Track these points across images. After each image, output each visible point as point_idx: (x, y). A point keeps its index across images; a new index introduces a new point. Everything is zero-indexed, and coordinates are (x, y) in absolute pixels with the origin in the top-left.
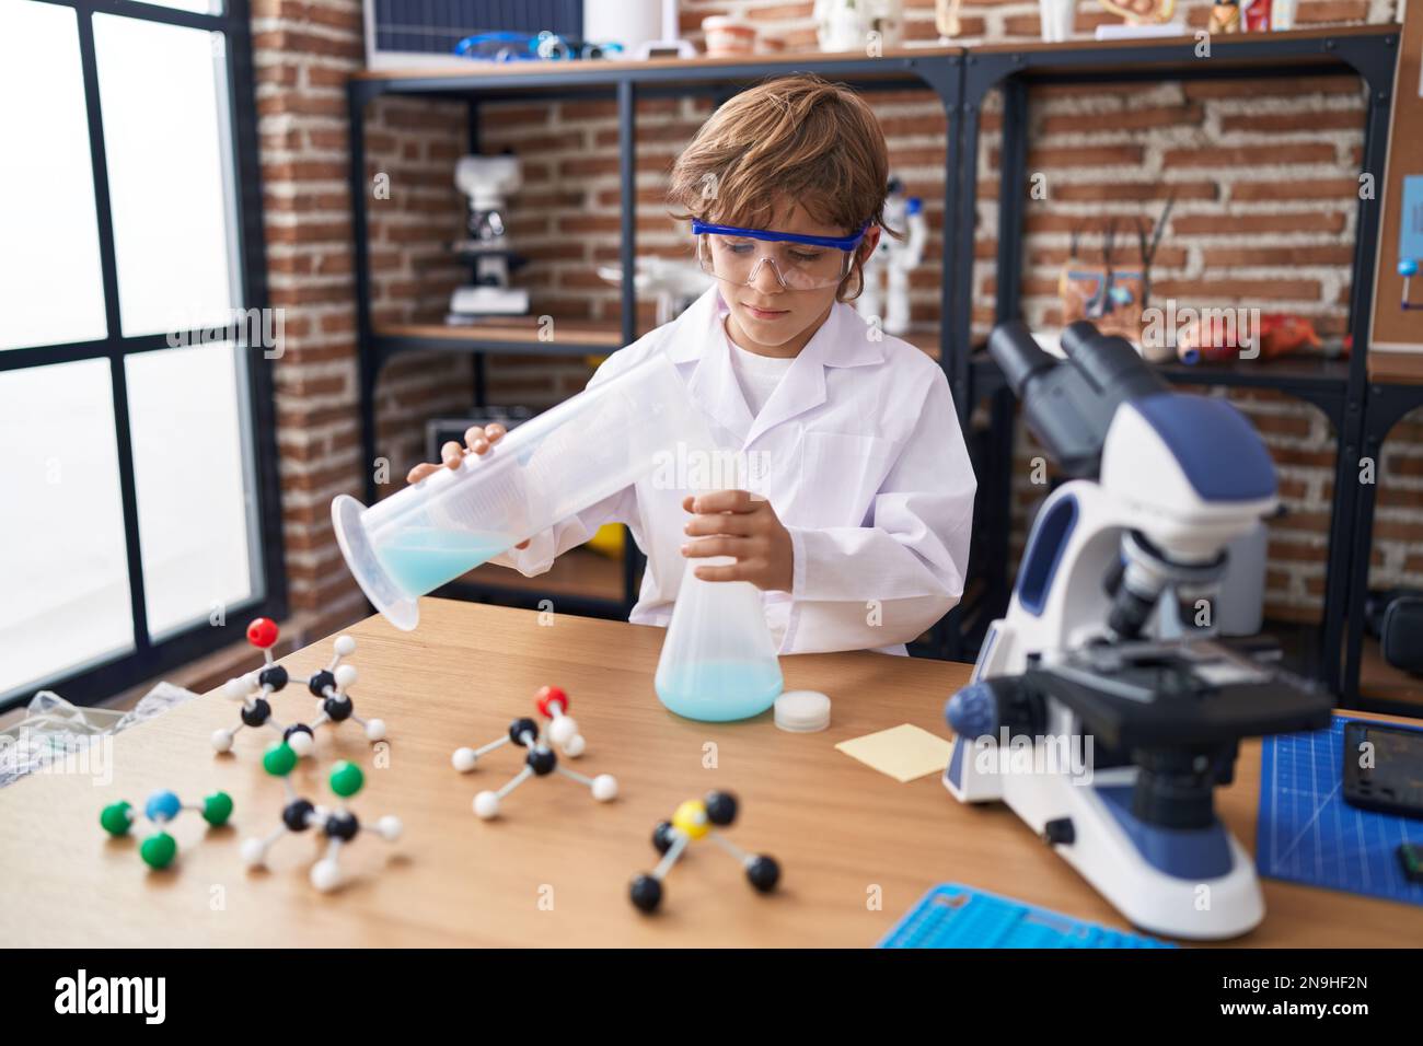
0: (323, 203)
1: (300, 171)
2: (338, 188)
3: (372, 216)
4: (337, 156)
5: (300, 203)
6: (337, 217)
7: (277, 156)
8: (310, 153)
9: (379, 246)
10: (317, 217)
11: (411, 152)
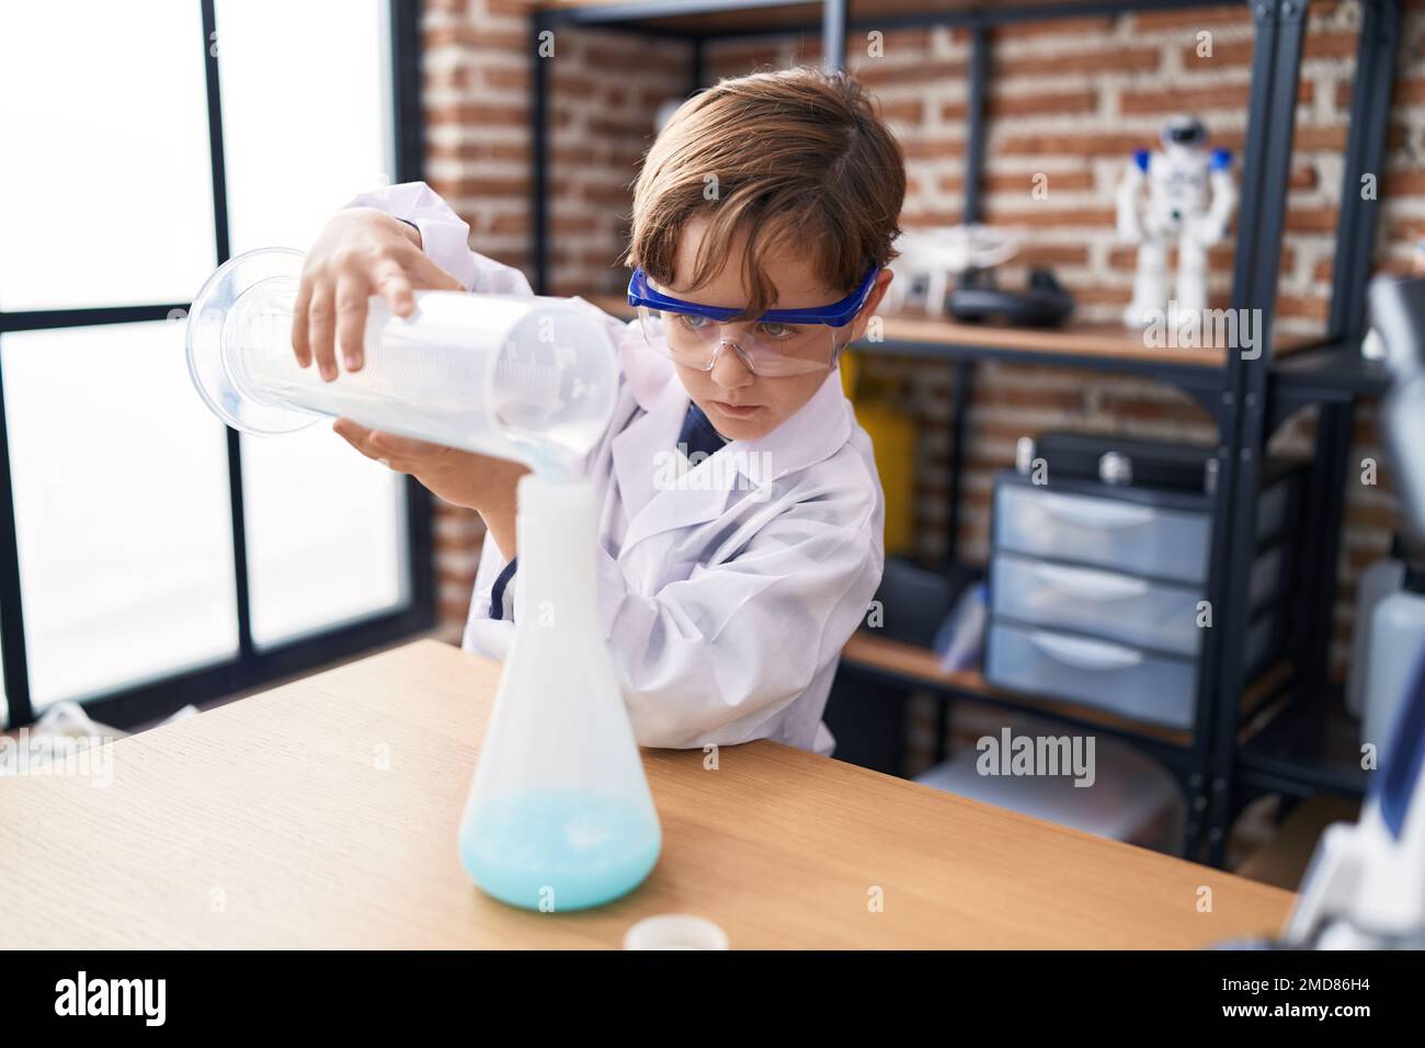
0: (499, 153)
1: (469, 115)
2: (517, 136)
3: (558, 171)
4: (517, 98)
5: (467, 152)
6: (515, 171)
7: (441, 96)
8: (482, 94)
9: (565, 207)
10: (488, 170)
11: (616, 98)
